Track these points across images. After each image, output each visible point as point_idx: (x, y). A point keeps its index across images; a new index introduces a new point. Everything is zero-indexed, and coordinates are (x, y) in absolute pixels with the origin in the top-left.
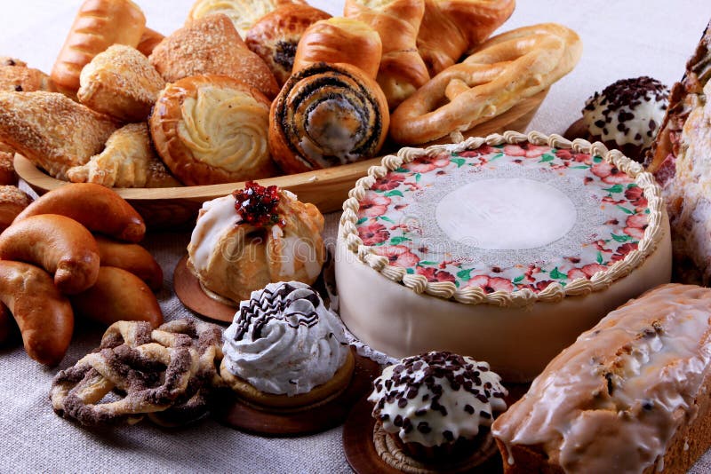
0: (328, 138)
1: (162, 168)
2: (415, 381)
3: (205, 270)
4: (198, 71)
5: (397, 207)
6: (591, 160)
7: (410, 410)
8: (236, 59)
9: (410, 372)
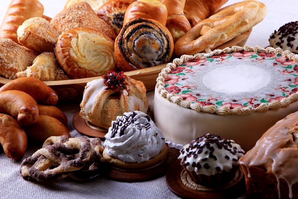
0: (145, 53)
1: (62, 72)
2: (201, 146)
5: (183, 79)
6: (276, 56)
7: (199, 159)
8: (94, 22)
9: (198, 143)
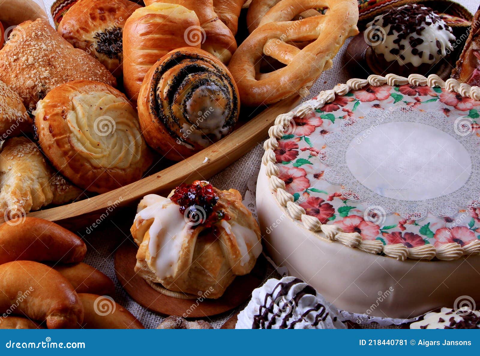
1: (63, 181)
3: (171, 277)
4: (45, 78)
5: (317, 177)
8: (73, 59)
